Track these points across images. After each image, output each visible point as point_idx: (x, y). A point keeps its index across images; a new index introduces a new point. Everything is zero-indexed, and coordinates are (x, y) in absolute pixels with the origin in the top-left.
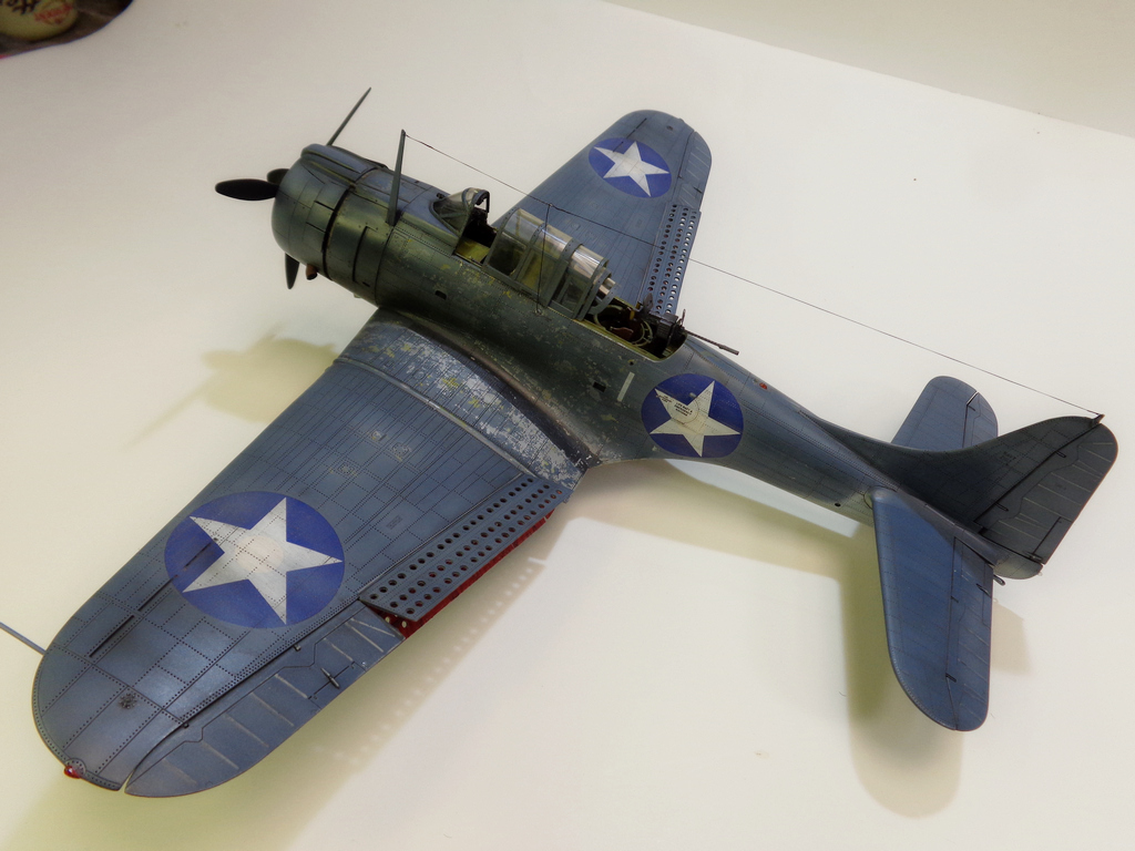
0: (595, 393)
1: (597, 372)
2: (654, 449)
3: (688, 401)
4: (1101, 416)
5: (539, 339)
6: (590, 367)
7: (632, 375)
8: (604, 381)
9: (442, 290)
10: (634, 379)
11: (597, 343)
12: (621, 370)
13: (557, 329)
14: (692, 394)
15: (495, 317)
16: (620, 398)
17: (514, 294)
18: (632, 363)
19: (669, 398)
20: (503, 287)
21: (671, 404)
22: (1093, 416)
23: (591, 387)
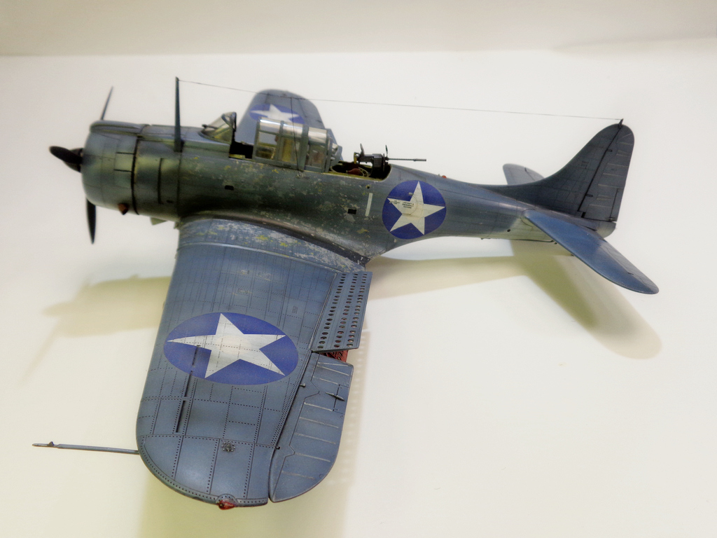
0: (350, 217)
1: (348, 201)
2: (395, 241)
3: (409, 198)
4: (622, 121)
5: (305, 194)
6: (343, 200)
7: (371, 195)
8: (355, 206)
9: (229, 184)
10: (374, 198)
11: (343, 183)
12: (364, 194)
13: (315, 183)
14: (410, 193)
15: (271, 189)
16: (367, 213)
17: (280, 169)
18: (368, 188)
19: (398, 201)
20: (271, 168)
21: (399, 204)
22: (618, 122)
23: (346, 214)
